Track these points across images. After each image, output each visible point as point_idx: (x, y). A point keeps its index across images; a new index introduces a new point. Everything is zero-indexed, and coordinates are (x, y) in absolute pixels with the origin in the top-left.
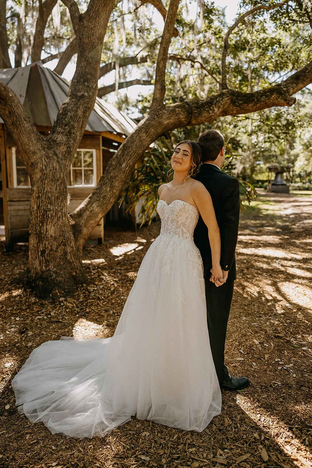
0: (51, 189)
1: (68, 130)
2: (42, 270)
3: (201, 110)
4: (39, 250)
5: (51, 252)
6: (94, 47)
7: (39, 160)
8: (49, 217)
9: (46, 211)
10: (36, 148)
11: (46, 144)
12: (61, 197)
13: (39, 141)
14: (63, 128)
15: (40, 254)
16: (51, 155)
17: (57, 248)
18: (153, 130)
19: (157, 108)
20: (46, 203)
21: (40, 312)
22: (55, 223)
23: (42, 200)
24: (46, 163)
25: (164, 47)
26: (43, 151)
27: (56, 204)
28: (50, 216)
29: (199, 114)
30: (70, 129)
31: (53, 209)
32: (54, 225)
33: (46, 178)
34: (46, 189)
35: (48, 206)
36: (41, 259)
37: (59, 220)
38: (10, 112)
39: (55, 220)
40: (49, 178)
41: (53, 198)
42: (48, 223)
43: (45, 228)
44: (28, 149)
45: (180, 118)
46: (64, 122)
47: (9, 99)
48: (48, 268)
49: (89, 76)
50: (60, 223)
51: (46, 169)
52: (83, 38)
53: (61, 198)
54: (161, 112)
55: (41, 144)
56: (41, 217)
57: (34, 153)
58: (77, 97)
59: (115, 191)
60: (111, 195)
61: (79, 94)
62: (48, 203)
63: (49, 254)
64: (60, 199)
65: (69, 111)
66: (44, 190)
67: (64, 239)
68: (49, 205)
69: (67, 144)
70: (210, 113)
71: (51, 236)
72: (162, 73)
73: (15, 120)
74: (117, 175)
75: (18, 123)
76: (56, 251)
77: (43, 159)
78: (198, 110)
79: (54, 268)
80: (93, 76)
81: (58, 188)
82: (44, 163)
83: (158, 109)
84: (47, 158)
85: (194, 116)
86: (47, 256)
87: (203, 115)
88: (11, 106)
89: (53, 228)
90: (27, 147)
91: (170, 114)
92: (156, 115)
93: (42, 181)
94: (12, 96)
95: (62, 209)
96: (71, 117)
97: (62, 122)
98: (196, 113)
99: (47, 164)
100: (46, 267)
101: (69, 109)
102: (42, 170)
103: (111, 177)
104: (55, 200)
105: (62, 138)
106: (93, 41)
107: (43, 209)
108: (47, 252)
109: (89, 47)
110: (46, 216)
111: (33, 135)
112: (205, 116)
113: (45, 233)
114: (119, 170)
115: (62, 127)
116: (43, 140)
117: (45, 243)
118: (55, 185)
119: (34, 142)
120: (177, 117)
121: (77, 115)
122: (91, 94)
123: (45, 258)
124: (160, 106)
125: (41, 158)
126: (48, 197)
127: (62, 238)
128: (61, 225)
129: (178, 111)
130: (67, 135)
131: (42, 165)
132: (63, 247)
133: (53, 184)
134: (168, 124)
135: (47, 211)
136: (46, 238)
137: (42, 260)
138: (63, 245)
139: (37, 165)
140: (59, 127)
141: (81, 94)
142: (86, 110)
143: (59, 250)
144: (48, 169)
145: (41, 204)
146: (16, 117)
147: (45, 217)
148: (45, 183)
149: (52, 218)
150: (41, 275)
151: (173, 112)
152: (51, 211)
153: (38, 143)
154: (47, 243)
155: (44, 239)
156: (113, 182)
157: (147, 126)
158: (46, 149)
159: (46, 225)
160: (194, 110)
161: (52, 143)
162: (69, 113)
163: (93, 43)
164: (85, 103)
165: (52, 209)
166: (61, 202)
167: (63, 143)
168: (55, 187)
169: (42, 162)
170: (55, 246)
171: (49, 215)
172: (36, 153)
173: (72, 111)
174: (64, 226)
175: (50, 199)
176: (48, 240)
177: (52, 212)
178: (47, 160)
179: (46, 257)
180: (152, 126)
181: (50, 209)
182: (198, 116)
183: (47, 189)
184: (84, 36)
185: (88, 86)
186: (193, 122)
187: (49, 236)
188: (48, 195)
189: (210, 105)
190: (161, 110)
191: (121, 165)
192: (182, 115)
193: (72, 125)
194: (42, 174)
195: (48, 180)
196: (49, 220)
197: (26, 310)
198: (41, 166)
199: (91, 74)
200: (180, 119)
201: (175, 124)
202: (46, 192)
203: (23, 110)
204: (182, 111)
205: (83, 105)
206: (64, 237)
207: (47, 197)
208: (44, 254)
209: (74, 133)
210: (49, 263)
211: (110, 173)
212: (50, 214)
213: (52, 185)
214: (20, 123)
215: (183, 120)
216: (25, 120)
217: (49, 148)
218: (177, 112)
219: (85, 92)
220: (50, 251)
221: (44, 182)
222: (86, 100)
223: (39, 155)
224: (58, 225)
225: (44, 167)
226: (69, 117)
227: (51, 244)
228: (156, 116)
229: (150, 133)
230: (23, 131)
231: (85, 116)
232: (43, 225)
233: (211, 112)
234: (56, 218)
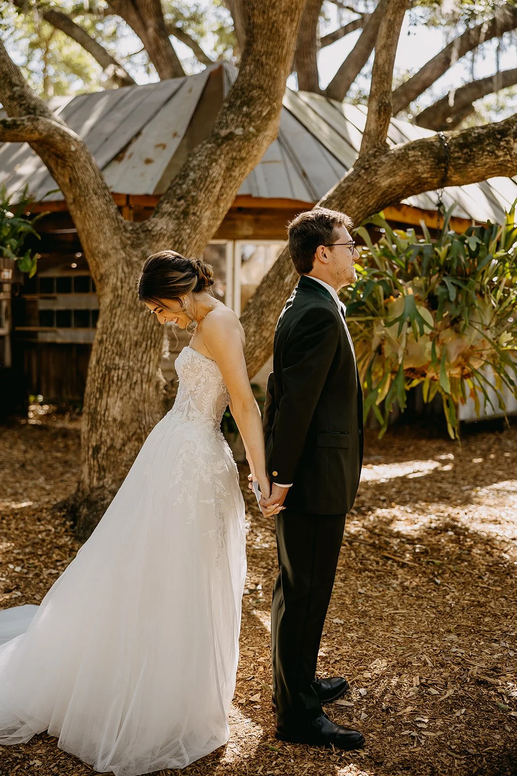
0: (125, 325)
1: (181, 209)
2: (92, 486)
3: (471, 151)
4: (90, 445)
5: (111, 452)
6: (274, 31)
7: (113, 270)
8: (113, 382)
9: (108, 369)
10: (110, 246)
11: (129, 238)
12: (144, 343)
13: (117, 232)
14: (174, 203)
15: (90, 453)
16: (135, 259)
17: (124, 445)
18: (356, 201)
19: (367, 153)
20: (113, 353)
21: (58, 564)
22: (125, 395)
23: (106, 348)
24: (123, 275)
25: (390, 20)
26: (122, 252)
27: (132, 356)
28: (115, 379)
29: (467, 161)
30: (188, 206)
31: (124, 366)
32: (122, 399)
33: (119, 304)
34: (116, 326)
35: (114, 359)
36: (92, 463)
37: (134, 389)
38: (70, 181)
39: (124, 388)
40: (126, 304)
41: (128, 344)
42: (111, 393)
43: (104, 403)
44: (96, 248)
45: (417, 172)
46: (178, 191)
47: (70, 155)
48: (101, 483)
49: (255, 93)
50: (135, 395)
51: (122, 287)
52: (254, 15)
53: (144, 345)
54: (376, 161)
55: (121, 239)
56: (99, 381)
57: (106, 256)
58: (217, 139)
59: (266, 334)
60: (257, 343)
61: (224, 132)
62: (117, 354)
63: (107, 456)
64: (141, 346)
65: (192, 169)
66: (112, 327)
67: (140, 428)
68: (117, 358)
69: (174, 237)
70: (498, 157)
71: (115, 420)
72: (383, 76)
73: (77, 194)
74: (273, 299)
75: (82, 199)
76: (120, 450)
77: (120, 267)
78: (465, 151)
79: (112, 483)
80: (265, 91)
81: (141, 325)
82: (121, 275)
83: (370, 156)
84: (127, 266)
85: (454, 166)
86: (103, 458)
87: (479, 162)
88: (73, 168)
89: (119, 403)
90: (95, 245)
91: (393, 164)
92: (363, 168)
93: (111, 311)
94: (76, 150)
95: (144, 367)
96: (194, 181)
97: (175, 192)
98: (459, 158)
99: (125, 277)
100: (99, 479)
101: (194, 166)
102: (115, 289)
103: (262, 303)
104: (130, 349)
105: (167, 225)
106: (274, 18)
107: (106, 365)
108: (103, 451)
109: (264, 32)
110: (109, 380)
111: (106, 221)
112: (485, 165)
113: (103, 413)
114: (278, 290)
115: (172, 204)
116: (126, 231)
117: (101, 433)
118: (136, 319)
119: (108, 234)
120: (410, 171)
121: (206, 177)
122: (251, 129)
123: (98, 461)
124: (375, 147)
125: (116, 266)
126: (117, 343)
127: (135, 424)
128: (138, 398)
129: (414, 156)
130: (178, 218)
131: (117, 278)
132: (136, 444)
133: (131, 316)
134: (390, 186)
135: (112, 369)
136: (103, 423)
137: (94, 466)
138: (136, 440)
139: (108, 279)
140: (167, 203)
141: (228, 131)
142: (233, 164)
143: (126, 448)
144: (126, 287)
145: (103, 356)
146: (80, 188)
147: (107, 380)
148: (115, 314)
149: (119, 383)
150: (89, 496)
151: (401, 160)
152: (119, 369)
153: (115, 237)
154: (105, 432)
155: (100, 424)
156: (262, 313)
157: (343, 193)
158: (128, 248)
159: (108, 397)
160: (454, 152)
161: (142, 235)
162: (192, 174)
163: (273, 23)
164: (233, 150)
165: (121, 365)
166: (144, 352)
167: (164, 235)
168: (134, 322)
169: (117, 272)
170: (120, 441)
171: (113, 376)
172: (109, 256)
173: (199, 169)
174: (144, 401)
175: (120, 346)
176: (107, 428)
177: (120, 372)
178: (126, 269)
179: (100, 460)
180: (354, 193)
181: (119, 364)
182: (465, 165)
183: (119, 325)
184: (256, 12)
185: (247, 115)
186: (453, 179)
187: (110, 419)
188: (118, 339)
189: (499, 136)
190: (375, 156)
191: (283, 278)
192: (423, 165)
193: (193, 197)
194: (114, 296)
195: (123, 308)
196: (114, 388)
197: (41, 556)
198: (115, 281)
199: (261, 87)
200: (417, 175)
201: (408, 187)
202: (116, 332)
203: (93, 175)
204: (422, 156)
205: (228, 153)
206: (140, 422)
207: (115, 341)
208: (98, 453)
209: (194, 214)
210: (105, 472)
211: (262, 295)
212: (116, 375)
213: (128, 318)
214: (85, 200)
215: (425, 175)
216: (96, 194)
217: (134, 246)
218: (411, 159)
219: (237, 127)
220: (109, 449)
221: (114, 312)
222: (237, 144)
223: (113, 260)
224: (130, 398)
225: (119, 283)
226: (191, 182)
227: (111, 435)
228: (363, 171)
229: (348, 207)
230: (89, 215)
231: (231, 176)
232: (101, 397)
233: (501, 153)
234: (128, 385)
